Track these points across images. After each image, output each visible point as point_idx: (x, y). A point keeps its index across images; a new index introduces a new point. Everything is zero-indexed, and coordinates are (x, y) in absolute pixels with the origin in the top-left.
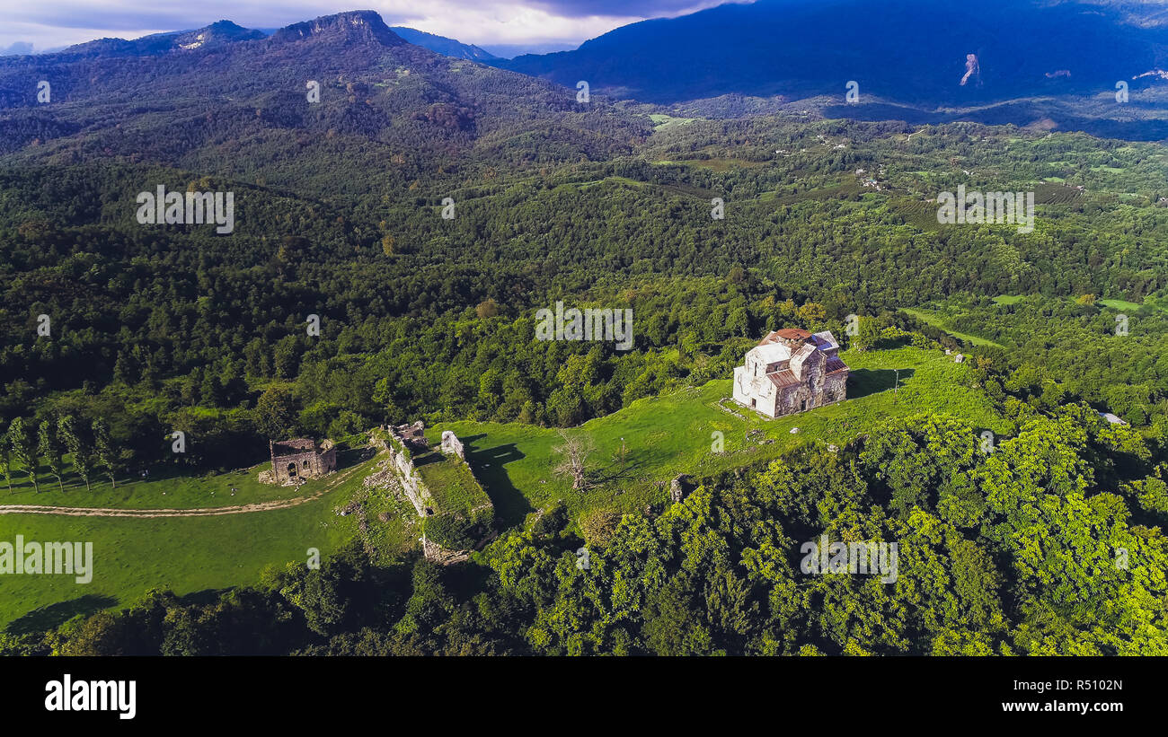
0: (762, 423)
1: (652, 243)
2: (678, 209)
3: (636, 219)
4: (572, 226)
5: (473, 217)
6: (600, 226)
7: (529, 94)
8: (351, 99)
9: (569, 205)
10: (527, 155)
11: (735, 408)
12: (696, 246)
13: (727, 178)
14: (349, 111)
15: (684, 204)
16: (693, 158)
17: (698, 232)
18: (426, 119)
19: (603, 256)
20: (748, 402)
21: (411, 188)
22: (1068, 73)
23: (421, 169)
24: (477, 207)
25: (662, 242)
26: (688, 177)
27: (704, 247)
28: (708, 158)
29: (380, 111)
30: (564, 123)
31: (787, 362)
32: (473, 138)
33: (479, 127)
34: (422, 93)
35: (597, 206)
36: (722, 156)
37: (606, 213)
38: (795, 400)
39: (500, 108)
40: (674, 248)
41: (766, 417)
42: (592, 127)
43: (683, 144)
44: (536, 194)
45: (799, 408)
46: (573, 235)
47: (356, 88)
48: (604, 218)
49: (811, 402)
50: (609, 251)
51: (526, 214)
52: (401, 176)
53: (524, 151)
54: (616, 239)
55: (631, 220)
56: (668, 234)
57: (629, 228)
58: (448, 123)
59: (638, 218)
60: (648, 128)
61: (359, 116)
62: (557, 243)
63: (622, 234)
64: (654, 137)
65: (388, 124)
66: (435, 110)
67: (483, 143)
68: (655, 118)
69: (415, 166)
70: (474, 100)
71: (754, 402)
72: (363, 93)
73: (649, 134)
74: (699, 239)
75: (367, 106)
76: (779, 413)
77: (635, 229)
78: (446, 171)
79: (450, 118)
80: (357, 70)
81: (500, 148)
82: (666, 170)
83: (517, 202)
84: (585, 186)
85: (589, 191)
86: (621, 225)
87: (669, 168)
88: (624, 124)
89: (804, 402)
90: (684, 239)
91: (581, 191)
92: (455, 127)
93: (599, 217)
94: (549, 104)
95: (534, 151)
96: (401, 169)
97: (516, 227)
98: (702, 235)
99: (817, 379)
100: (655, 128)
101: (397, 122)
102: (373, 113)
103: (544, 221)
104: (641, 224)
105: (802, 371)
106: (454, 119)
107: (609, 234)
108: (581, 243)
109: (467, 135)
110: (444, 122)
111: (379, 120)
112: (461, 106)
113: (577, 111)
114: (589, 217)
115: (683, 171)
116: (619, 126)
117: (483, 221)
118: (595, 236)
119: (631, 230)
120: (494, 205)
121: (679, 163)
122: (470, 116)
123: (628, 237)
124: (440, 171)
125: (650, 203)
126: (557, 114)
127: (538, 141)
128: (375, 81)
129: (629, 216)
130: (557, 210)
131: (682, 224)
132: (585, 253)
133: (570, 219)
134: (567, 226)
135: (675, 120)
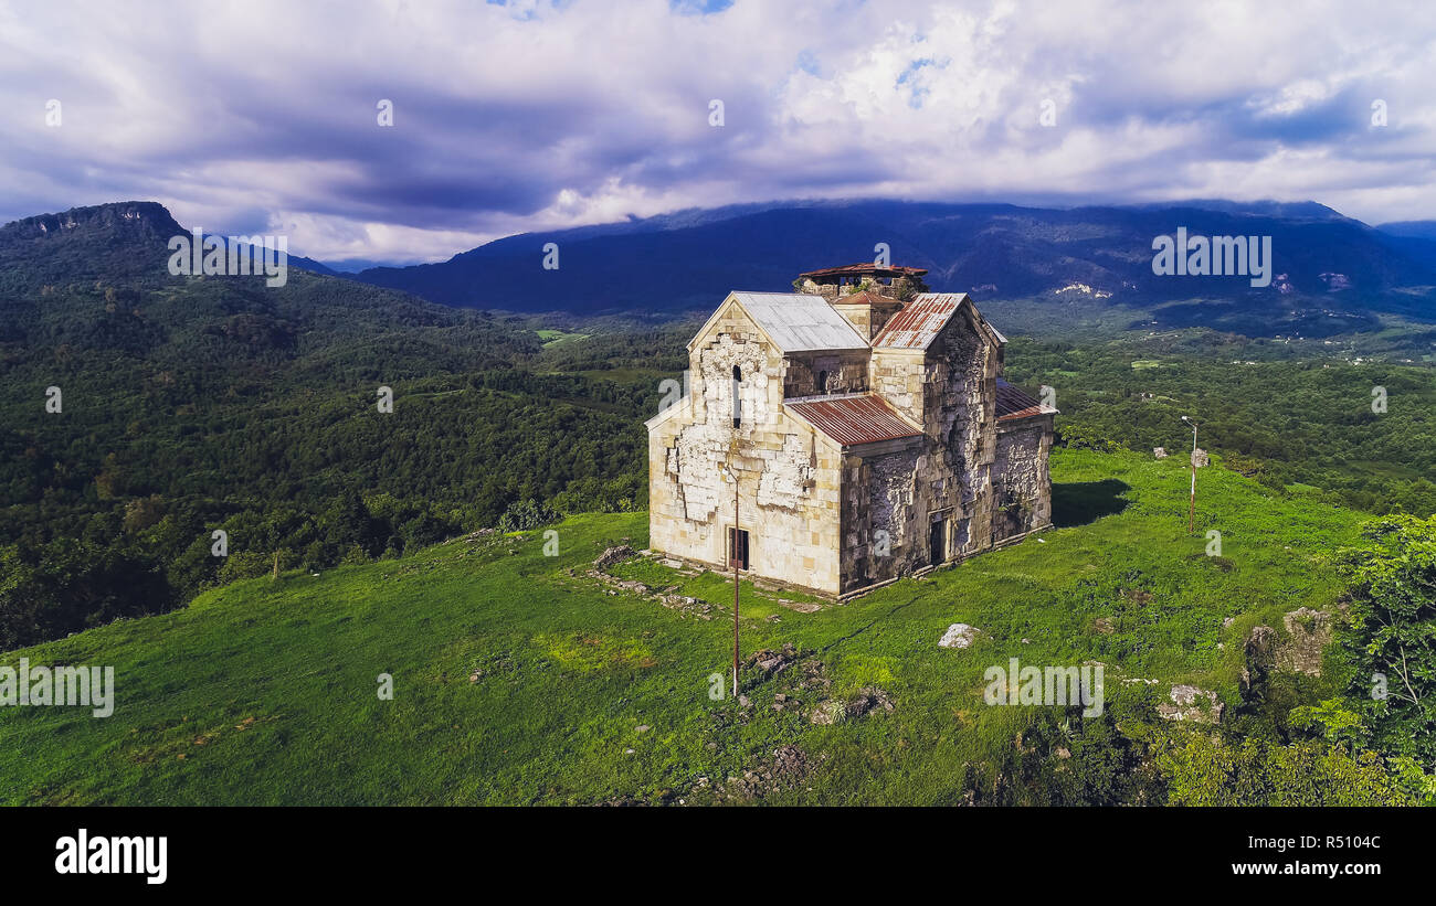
0: (790, 623)
1: (534, 462)
2: (571, 419)
3: (510, 433)
4: (416, 448)
5: (264, 443)
6: (458, 444)
7: (376, 306)
8: (110, 308)
9: (414, 420)
10: (366, 373)
11: (661, 576)
12: (597, 464)
13: (635, 390)
14: (103, 324)
15: (578, 413)
16: (590, 368)
17: (599, 446)
18: (222, 333)
19: (461, 483)
20: (712, 550)
21: (179, 413)
22: (994, 288)
23: (199, 390)
24: (273, 429)
25: (549, 460)
26: (585, 390)
27: (608, 464)
28: (610, 367)
29: (153, 324)
30: (422, 338)
31: (859, 359)
32: (292, 357)
33: (301, 345)
34: (220, 301)
35: (455, 420)
36: (629, 366)
37: (468, 427)
38: (911, 516)
39: (334, 323)
40: (565, 467)
41: (804, 594)
42: (462, 342)
43: (579, 356)
44: (365, 409)
45: (925, 553)
46: (417, 460)
47: (118, 296)
48: (465, 436)
49: (960, 535)
50: (470, 476)
51: (347, 434)
52: (165, 399)
53: (362, 368)
54: (481, 461)
55: (504, 434)
56: (557, 449)
57: (500, 445)
58: (255, 338)
59: (514, 431)
60: (535, 345)
61: (118, 329)
62: (392, 471)
63: (490, 453)
64: (543, 354)
65: (165, 341)
66: (237, 322)
67: (304, 363)
68: (543, 334)
69: (191, 386)
70: (298, 313)
71: (740, 543)
72: (130, 302)
73: (536, 351)
74: (600, 455)
75: (135, 318)
76: (857, 573)
77: (510, 446)
78: (239, 393)
79: (260, 333)
80: (126, 275)
81: (328, 365)
82: (555, 381)
83: (334, 420)
84: (439, 396)
85: (444, 401)
86: (489, 440)
87: (559, 378)
88: (501, 340)
89: (937, 528)
90: (579, 455)
91: (432, 403)
92: (266, 344)
93: (457, 433)
94: (402, 317)
95: (375, 368)
96: (167, 390)
97: (330, 452)
98: (604, 449)
99: (973, 436)
100: (545, 346)
101: (177, 338)
102: (143, 327)
103: (373, 442)
104: (518, 439)
105: (927, 386)
106: (265, 332)
107: (471, 454)
108: (429, 469)
109: (283, 353)
110: (250, 337)
111: (151, 335)
112: (277, 318)
113: (441, 326)
114: (442, 434)
115: (577, 382)
116: (496, 341)
117: (279, 447)
118: (451, 458)
119: (504, 448)
120: (300, 425)
121: (572, 374)
122: (289, 329)
123: (499, 457)
124: (231, 392)
125: (531, 413)
126: (413, 329)
127: (383, 357)
128: (152, 288)
129: (501, 430)
130: (395, 427)
131: (577, 437)
132: (433, 481)
133: (414, 438)
134: (408, 446)
135: (568, 336)
